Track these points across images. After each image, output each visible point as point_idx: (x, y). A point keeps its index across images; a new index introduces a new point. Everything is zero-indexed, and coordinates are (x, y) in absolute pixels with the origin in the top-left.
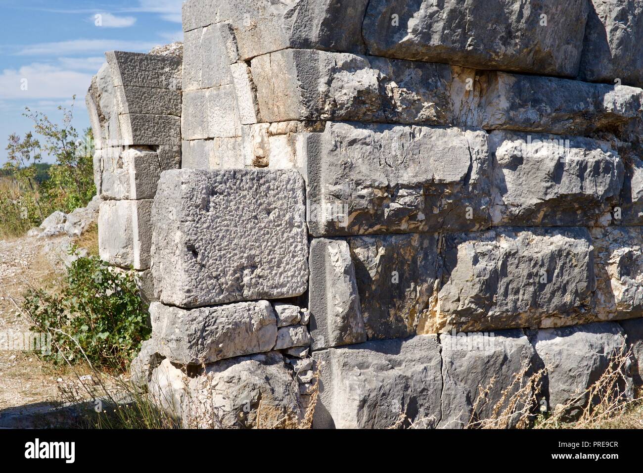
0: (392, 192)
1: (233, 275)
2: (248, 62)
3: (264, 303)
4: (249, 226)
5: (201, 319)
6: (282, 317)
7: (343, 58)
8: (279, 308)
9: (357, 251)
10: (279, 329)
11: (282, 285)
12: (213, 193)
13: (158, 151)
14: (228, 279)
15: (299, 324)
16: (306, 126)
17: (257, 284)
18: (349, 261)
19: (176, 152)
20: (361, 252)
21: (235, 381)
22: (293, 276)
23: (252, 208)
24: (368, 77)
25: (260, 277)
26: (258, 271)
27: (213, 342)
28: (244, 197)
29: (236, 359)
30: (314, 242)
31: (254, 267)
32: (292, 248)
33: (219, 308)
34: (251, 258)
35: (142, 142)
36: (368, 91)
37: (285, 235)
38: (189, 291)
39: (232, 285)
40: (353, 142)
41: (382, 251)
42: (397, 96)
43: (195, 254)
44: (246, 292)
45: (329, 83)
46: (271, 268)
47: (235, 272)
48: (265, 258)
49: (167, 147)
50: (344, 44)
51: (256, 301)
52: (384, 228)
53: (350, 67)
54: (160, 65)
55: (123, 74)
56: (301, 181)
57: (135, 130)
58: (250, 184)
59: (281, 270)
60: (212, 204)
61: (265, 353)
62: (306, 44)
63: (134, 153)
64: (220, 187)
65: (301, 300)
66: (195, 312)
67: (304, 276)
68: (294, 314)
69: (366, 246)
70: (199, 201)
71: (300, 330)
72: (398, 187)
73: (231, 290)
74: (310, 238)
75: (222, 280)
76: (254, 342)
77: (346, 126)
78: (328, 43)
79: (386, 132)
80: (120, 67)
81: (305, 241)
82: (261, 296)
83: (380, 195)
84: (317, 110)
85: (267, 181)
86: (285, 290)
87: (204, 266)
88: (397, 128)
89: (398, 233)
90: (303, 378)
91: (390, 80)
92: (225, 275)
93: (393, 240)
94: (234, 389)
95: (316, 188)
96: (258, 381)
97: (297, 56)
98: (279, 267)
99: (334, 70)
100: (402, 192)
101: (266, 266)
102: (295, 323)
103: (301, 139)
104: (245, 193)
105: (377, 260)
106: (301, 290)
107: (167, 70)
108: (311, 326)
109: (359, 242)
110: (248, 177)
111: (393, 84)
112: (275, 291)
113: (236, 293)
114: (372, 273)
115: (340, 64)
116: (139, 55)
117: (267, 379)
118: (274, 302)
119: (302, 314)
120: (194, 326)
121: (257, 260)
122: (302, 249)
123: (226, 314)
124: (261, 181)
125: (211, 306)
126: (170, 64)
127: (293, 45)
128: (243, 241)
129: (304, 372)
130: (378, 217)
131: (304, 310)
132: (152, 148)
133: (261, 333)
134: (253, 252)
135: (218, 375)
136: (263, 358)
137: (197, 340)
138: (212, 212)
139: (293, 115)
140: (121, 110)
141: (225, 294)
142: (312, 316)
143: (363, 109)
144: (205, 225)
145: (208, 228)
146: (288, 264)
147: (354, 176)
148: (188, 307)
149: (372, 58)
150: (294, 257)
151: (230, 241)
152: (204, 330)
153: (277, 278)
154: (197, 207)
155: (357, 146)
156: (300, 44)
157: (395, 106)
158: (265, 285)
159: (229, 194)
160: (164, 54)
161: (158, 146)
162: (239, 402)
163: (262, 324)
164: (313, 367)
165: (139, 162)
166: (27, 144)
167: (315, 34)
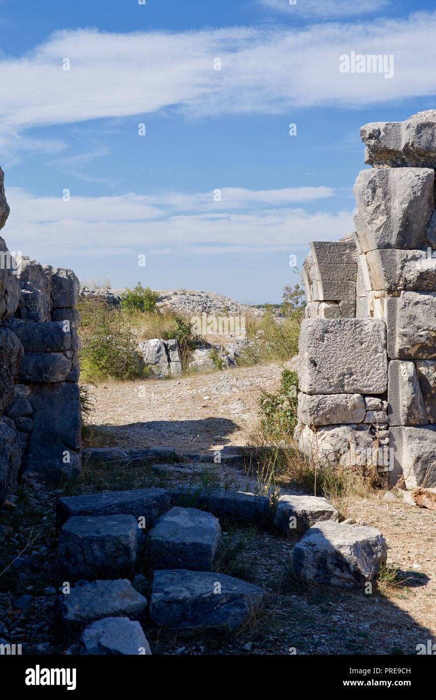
1: (338, 378)
2: (366, 253)
3: (356, 395)
4: (348, 351)
5: (317, 400)
6: (369, 404)
7: (411, 253)
8: (367, 399)
9: (421, 368)
10: (367, 411)
11: (370, 386)
12: (327, 332)
13: (340, 304)
14: (335, 380)
15: (381, 410)
16: (389, 293)
17: (353, 384)
18: (412, 374)
19: (352, 305)
20: (423, 370)
21: (336, 436)
22: (377, 381)
23: (351, 340)
24: (429, 264)
25: (355, 380)
26: (354, 377)
27: (323, 414)
28: (346, 334)
29: (339, 425)
30: (391, 362)
31: (351, 374)
32: (376, 365)
33: (328, 396)
34: (348, 369)
35: (329, 299)
36: (428, 272)
37: (372, 357)
38: (311, 385)
39: (337, 384)
40: (417, 303)
43: (315, 365)
44: (346, 388)
45: (402, 268)
46: (363, 376)
47: (339, 376)
48: (359, 369)
49: (346, 302)
50: (414, 244)
51: (353, 394)
53: (417, 258)
54: (343, 249)
55: (318, 256)
56: (384, 326)
57: (325, 291)
58: (350, 327)
59: (368, 377)
60: (326, 338)
61: (357, 424)
62: (388, 246)
63: (324, 305)
64: (331, 329)
65: (383, 396)
66: (314, 397)
67: (384, 381)
68: (377, 403)
69: (427, 366)
70: (318, 336)
71: (381, 413)
73: (336, 386)
74: (389, 359)
75: (331, 380)
76: (350, 417)
77: (414, 294)
78: (403, 244)
80: (316, 251)
81: (386, 361)
82: (356, 391)
83: (433, 334)
84: (395, 284)
85: (361, 326)
86: (371, 389)
87: (320, 372)
90: (383, 442)
92: (333, 377)
94: (334, 441)
95: (393, 331)
96: (349, 437)
97: (381, 253)
98: (367, 375)
99: (406, 260)
101: (359, 374)
102: (377, 409)
103: (386, 301)
104: (347, 332)
105: (435, 374)
106: (382, 390)
107: (347, 251)
108: (389, 411)
110: (349, 323)
112: (365, 389)
113: (340, 388)
114: (431, 383)
115: (409, 257)
116: (328, 243)
117: (355, 438)
118: (364, 395)
119: (382, 403)
120: (313, 404)
121: (353, 370)
122: (383, 366)
123: (331, 400)
124: (357, 326)
125: (324, 394)
126: (350, 247)
127: (379, 247)
128: (344, 359)
129: (384, 438)
131: (384, 402)
132: (337, 302)
133: (354, 412)
134: (351, 366)
135: (327, 432)
136: (355, 426)
137: (315, 411)
138: (325, 342)
139: (383, 288)
140: (318, 278)
141: (333, 388)
142: (389, 406)
143: (425, 283)
144: (321, 350)
145: (323, 351)
146: (373, 374)
147: (416, 323)
148: (311, 394)
150: (377, 370)
151: (336, 359)
152: (318, 406)
153: (366, 382)
154: (316, 339)
155: (419, 306)
156: (384, 247)
158: (358, 386)
159: (336, 333)
160: (346, 241)
161: (340, 301)
162: (337, 448)
163: (355, 407)
164: (390, 436)
165: (327, 311)
166: (296, 293)
167: (393, 240)
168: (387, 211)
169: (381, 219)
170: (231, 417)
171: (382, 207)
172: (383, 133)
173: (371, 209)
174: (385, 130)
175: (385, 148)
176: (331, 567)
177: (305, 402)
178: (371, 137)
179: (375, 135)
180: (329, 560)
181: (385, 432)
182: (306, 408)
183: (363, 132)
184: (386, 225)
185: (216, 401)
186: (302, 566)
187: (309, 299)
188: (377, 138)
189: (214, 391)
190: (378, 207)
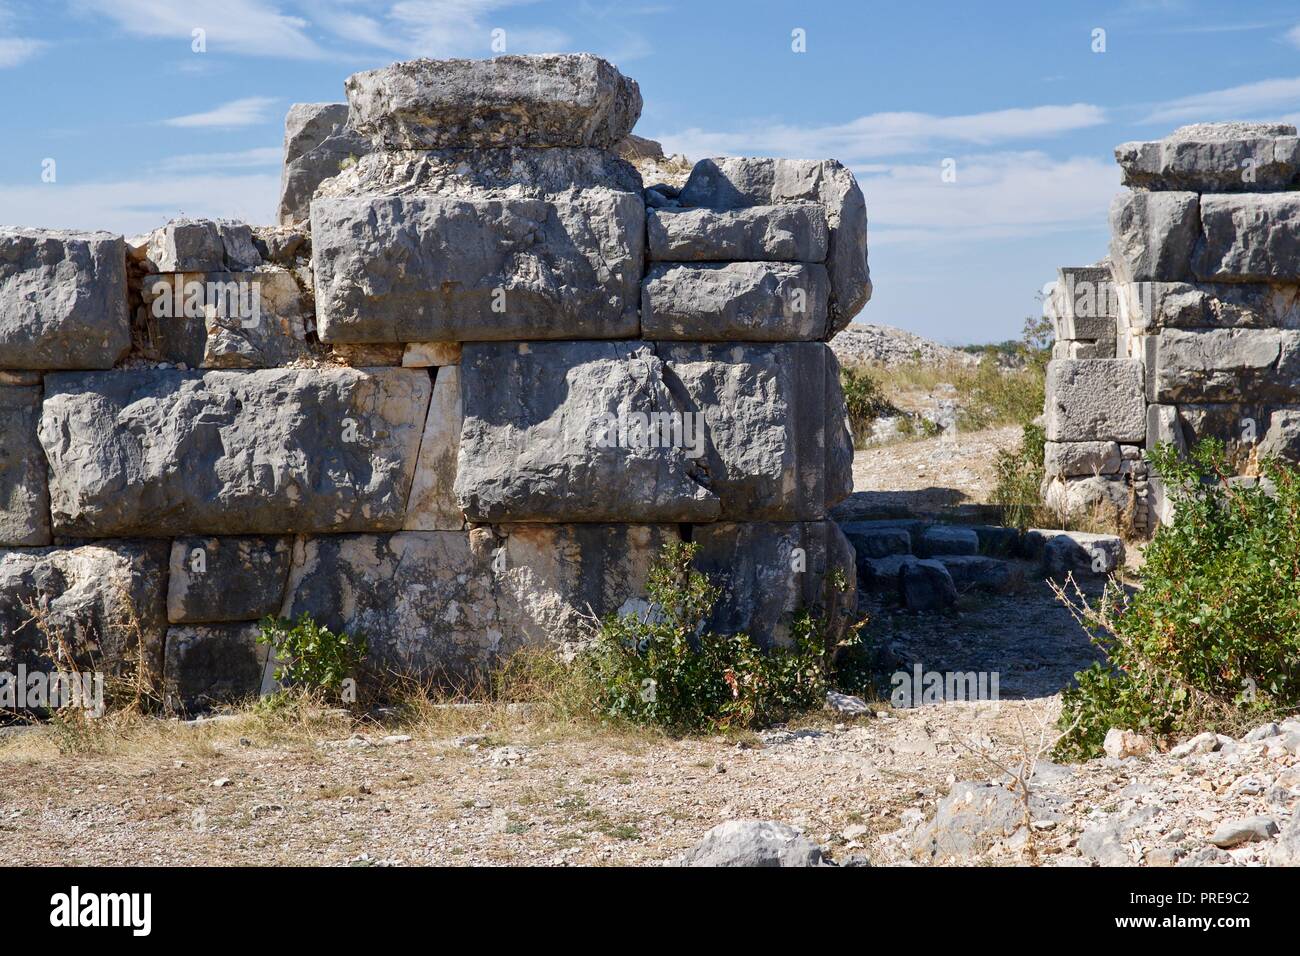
0: (1209, 374)
1: (1089, 424)
3: (1110, 443)
4: (1101, 394)
5: (1066, 448)
6: (1125, 453)
7: (1173, 286)
8: (1123, 447)
9: (1184, 413)
10: (1122, 460)
11: (1126, 433)
12: (1077, 374)
13: (1097, 343)
14: (1087, 426)
15: (1138, 459)
16: (1147, 331)
17: (1106, 431)
18: (1173, 419)
19: (1112, 344)
20: (1186, 414)
21: (1087, 487)
22: (1133, 428)
23: (1104, 383)
24: (1193, 297)
25: (1109, 426)
26: (1106, 423)
27: (1073, 463)
28: (1099, 376)
29: (1090, 475)
30: (1150, 406)
31: (1105, 420)
32: (1133, 410)
33: (1079, 443)
34: (1101, 414)
35: (1082, 337)
36: (1191, 307)
37: (1128, 401)
38: (1059, 432)
39: (1089, 430)
40: (1179, 341)
41: (1203, 414)
42: (1218, 309)
43: (1064, 410)
44: (1099, 435)
45: (1162, 303)
46: (1118, 422)
47: (1091, 422)
48: (1113, 415)
49: (1104, 340)
50: (1175, 276)
51: (1106, 441)
52: (1205, 399)
53: (1179, 292)
54: (1099, 275)
56: (1142, 367)
57: (1077, 328)
59: (1124, 423)
60: (1076, 381)
61: (1112, 474)
62: (1147, 278)
63: (1076, 345)
64: (1081, 371)
65: (1141, 444)
66: (1063, 444)
67: (1142, 428)
68: (1134, 452)
69: (1191, 410)
70: (1067, 379)
71: (1138, 462)
72: (1212, 371)
73: (1088, 433)
74: (1147, 404)
75: (1082, 426)
77: (1175, 331)
78: (1163, 276)
79: (1208, 333)
81: (1144, 405)
82: (1110, 438)
83: (1197, 375)
84: (1154, 321)
86: (1127, 436)
87: (1070, 417)
88: (1217, 331)
89: (1219, 402)
90: (1140, 494)
91: (1213, 298)
92: (1084, 423)
93: (1215, 407)
94: (1086, 492)
95: (1152, 372)
96: (1102, 488)
98: (1123, 420)
99: (1165, 295)
100: (1215, 374)
101: (1113, 420)
102: (1135, 458)
103: (1144, 339)
104: (1100, 374)
105: (1200, 419)
106: (1140, 437)
107: (1104, 279)
109: (1186, 407)
111: (1216, 301)
112: (1120, 436)
113: (1091, 435)
114: (1196, 429)
115: (1171, 290)
117: (1109, 489)
118: (1120, 443)
119: (1140, 452)
120: (1062, 452)
121: (1107, 416)
122: (1141, 411)
123: (1081, 448)
124: (1111, 367)
125: (1074, 442)
126: (1105, 274)
128: (1097, 404)
129: (1141, 490)
130: (1199, 391)
131: (1142, 450)
132: (1092, 341)
133: (1107, 461)
134: (1104, 411)
135: (1077, 483)
136: (1109, 476)
137: (1063, 460)
138: (1076, 385)
139: (1142, 325)
141: (1084, 435)
143: (1188, 319)
144: (1071, 393)
145: (1073, 395)
146: (1130, 419)
147: (1178, 363)
148: (1059, 441)
149: (1198, 285)
150: (1134, 415)
151: (1088, 404)
152: (1067, 454)
153: (1121, 428)
154: (1065, 382)
155: (1182, 344)
156: (1142, 279)
157: (1217, 316)
158: (1113, 432)
159: (1088, 375)
160: (1101, 267)
161: (1096, 339)
162: (1089, 499)
163: (1108, 455)
164: (1149, 487)
165: (1079, 353)
166: (1043, 327)
167: (1152, 272)
168: (1146, 241)
169: (1138, 250)
170: (958, 487)
171: (1140, 236)
172: (1139, 155)
173: (1127, 237)
174: (1143, 151)
175: (1143, 171)
176: (1075, 559)
177: (1051, 451)
178: (1126, 159)
179: (1131, 157)
180: (1074, 554)
181: (1143, 483)
182: (1054, 457)
183: (1118, 154)
184: (1145, 256)
185: (934, 471)
186: (1051, 560)
187: (1057, 338)
188: (1133, 160)
189: (930, 459)
190: (1135, 235)
